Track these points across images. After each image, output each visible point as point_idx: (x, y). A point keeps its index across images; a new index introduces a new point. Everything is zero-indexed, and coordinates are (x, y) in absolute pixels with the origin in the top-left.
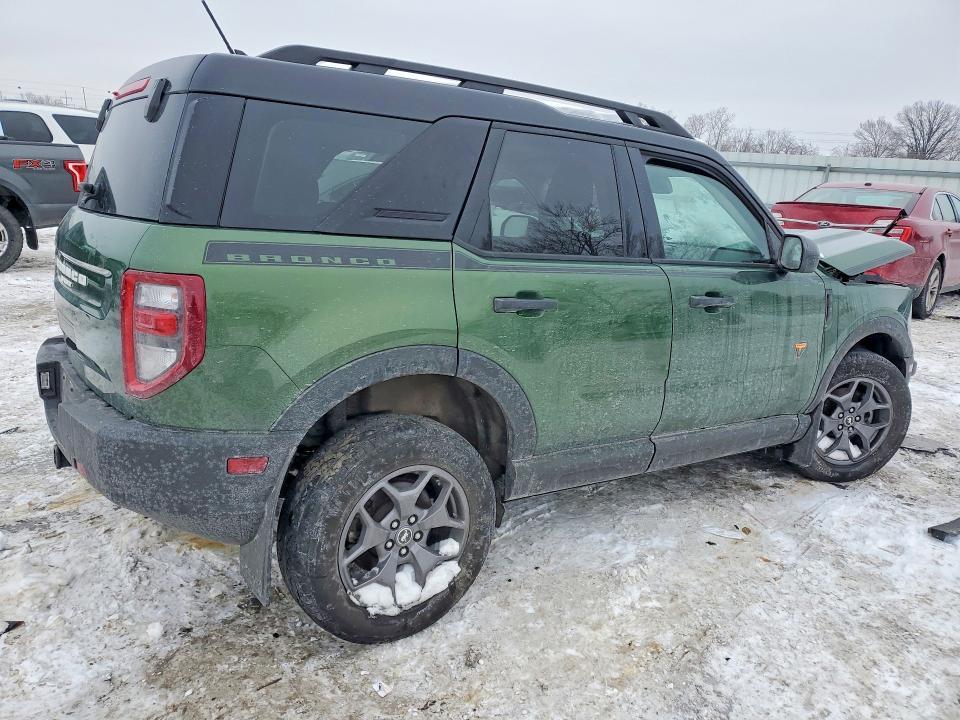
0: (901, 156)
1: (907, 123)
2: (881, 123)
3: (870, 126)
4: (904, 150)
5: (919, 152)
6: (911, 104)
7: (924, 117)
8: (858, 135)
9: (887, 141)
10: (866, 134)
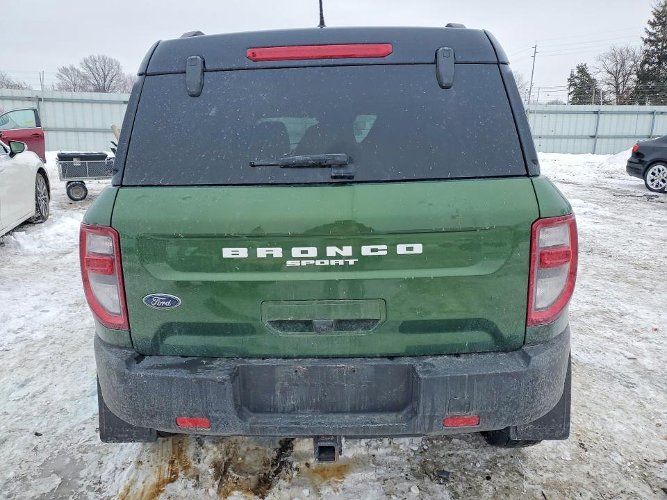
0: (91, 91)
1: (88, 69)
2: (73, 69)
3: (65, 71)
4: (91, 88)
5: (101, 89)
6: (87, 57)
7: (98, 66)
8: (60, 77)
9: (79, 81)
10: (64, 76)
